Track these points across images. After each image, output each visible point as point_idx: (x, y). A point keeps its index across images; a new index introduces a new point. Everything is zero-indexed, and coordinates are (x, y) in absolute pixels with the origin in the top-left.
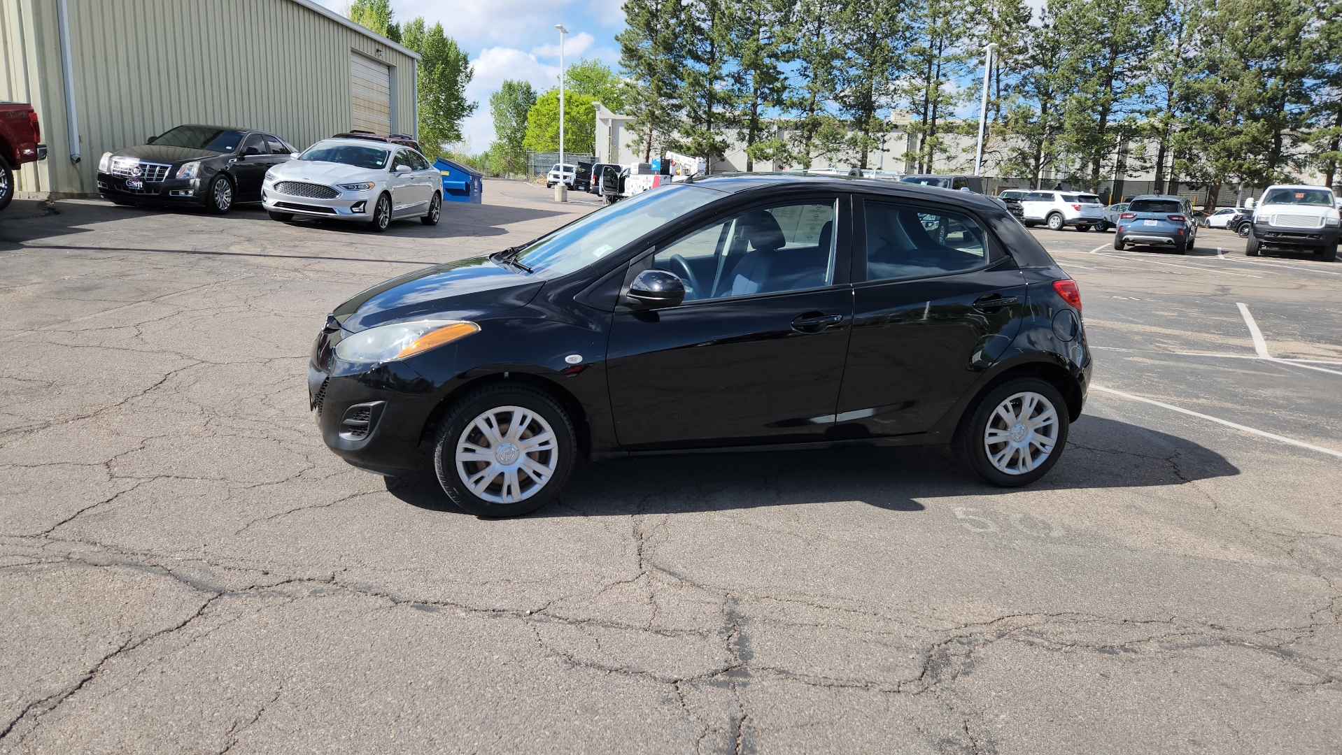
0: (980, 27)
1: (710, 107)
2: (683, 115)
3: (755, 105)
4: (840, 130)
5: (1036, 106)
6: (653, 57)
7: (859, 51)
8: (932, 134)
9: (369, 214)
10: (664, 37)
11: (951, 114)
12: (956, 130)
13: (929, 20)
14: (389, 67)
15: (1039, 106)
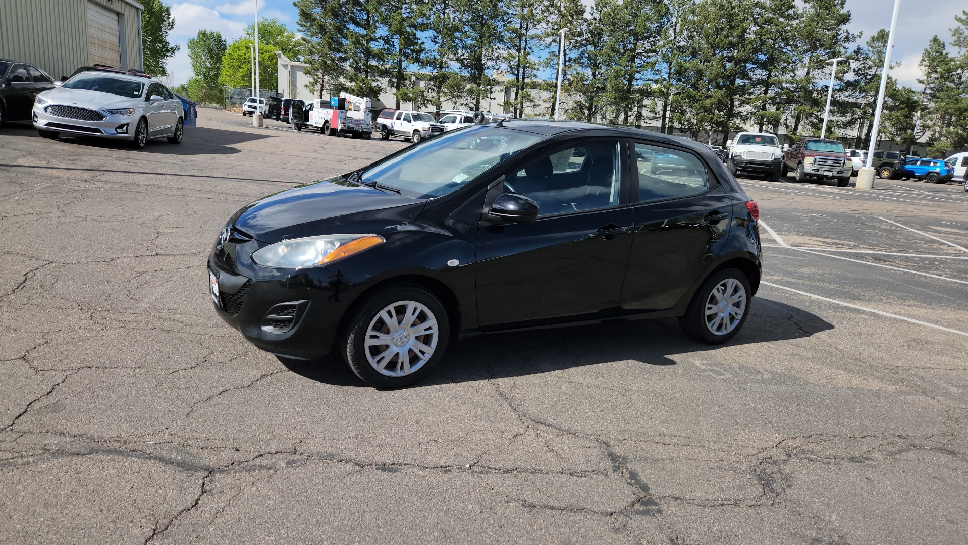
0: (552, 16)
1: (367, 61)
2: (347, 66)
3: (400, 61)
4: (462, 83)
5: (588, 72)
6: (323, 20)
7: (473, 27)
8: (523, 89)
9: (131, 134)
10: (332, 6)
11: (535, 76)
12: (539, 87)
13: (519, 9)
14: (118, 14)
15: (591, 73)
